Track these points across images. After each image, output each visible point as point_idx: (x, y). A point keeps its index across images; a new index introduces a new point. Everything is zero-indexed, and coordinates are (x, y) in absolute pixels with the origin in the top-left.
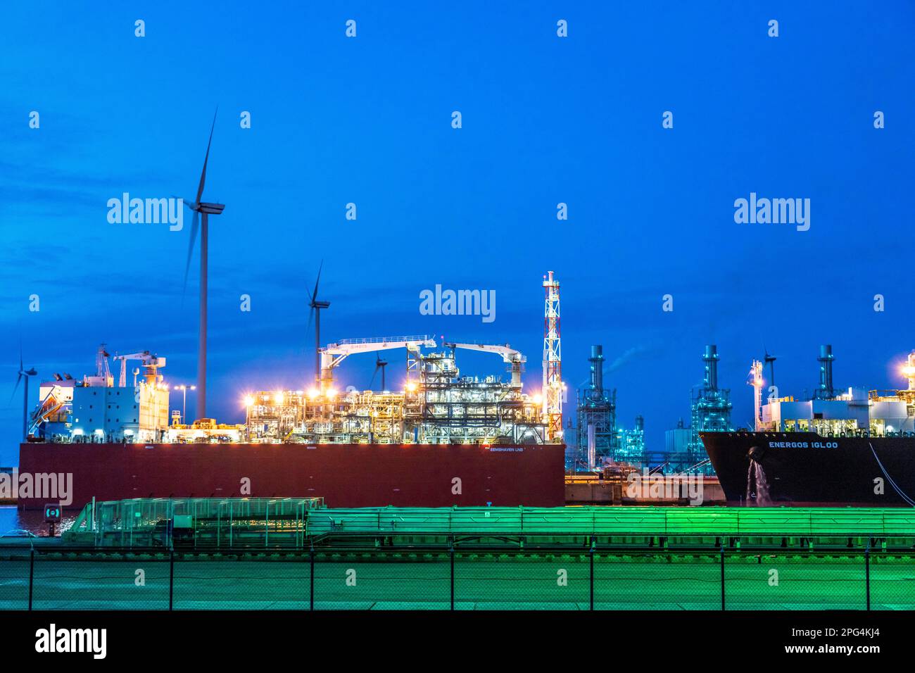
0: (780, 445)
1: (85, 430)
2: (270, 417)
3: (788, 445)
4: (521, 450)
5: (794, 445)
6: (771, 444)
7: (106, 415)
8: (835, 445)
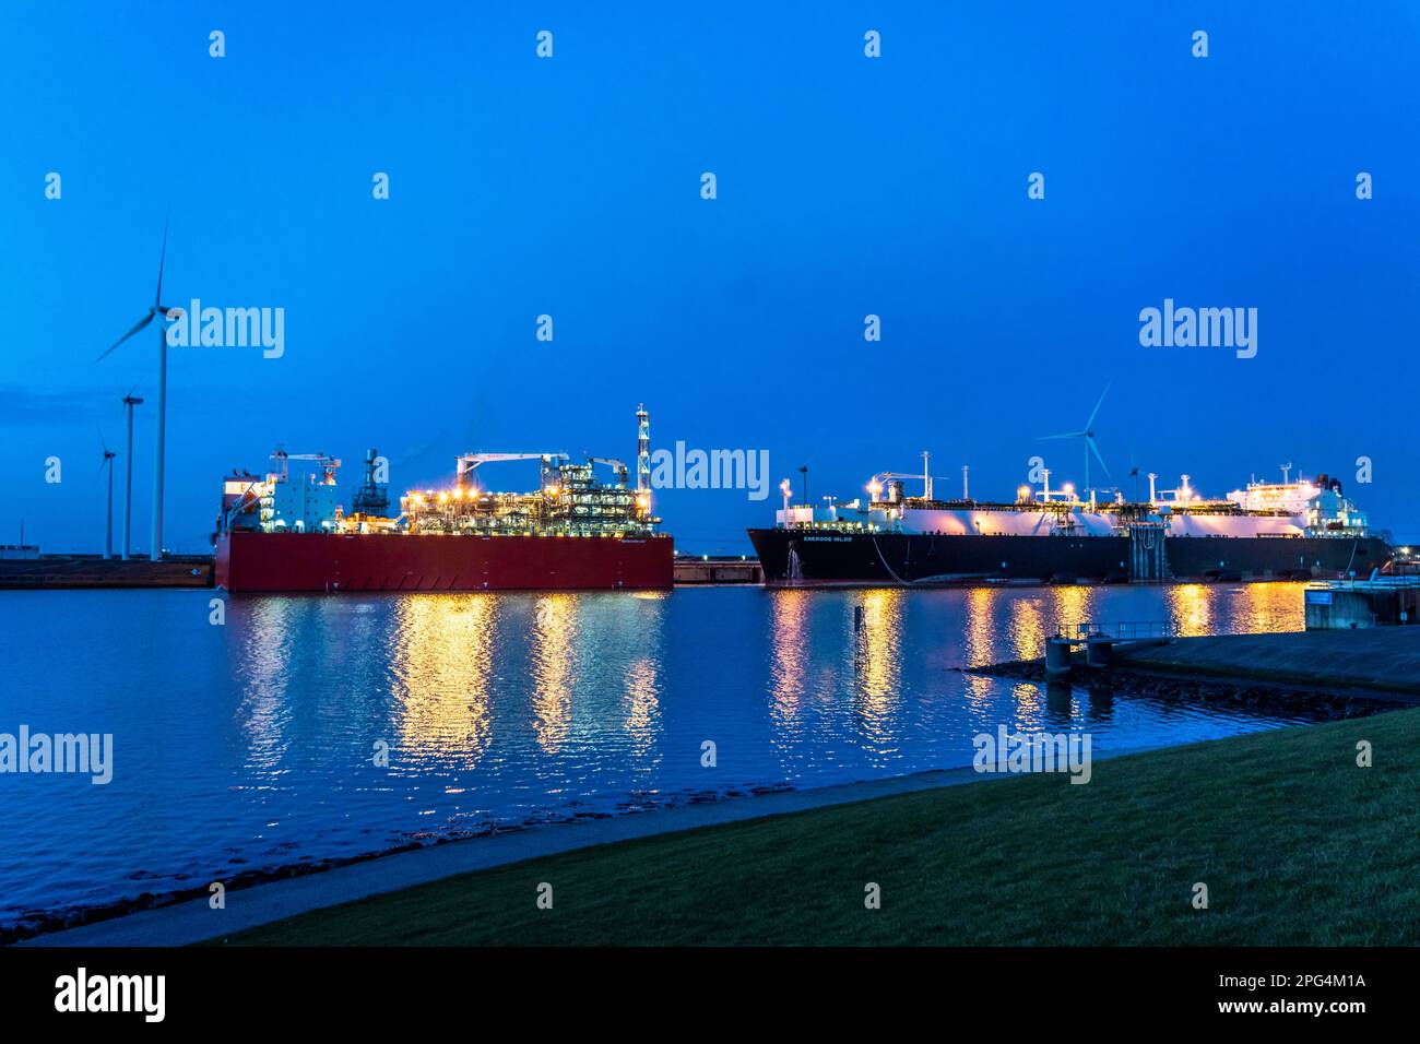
0: (812, 539)
1: (286, 523)
2: (433, 512)
3: (817, 539)
4: (643, 541)
5: (821, 539)
6: (805, 539)
7: (305, 509)
8: (849, 539)
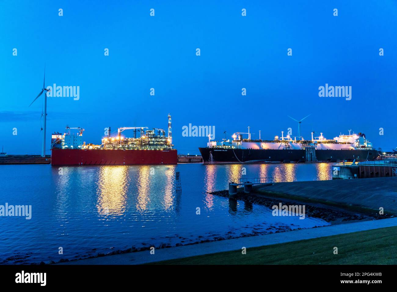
0: (216, 150)
1: (68, 146)
2: (110, 143)
4: (169, 151)
5: (219, 150)
6: (214, 150)
7: (74, 142)
8: (227, 150)
